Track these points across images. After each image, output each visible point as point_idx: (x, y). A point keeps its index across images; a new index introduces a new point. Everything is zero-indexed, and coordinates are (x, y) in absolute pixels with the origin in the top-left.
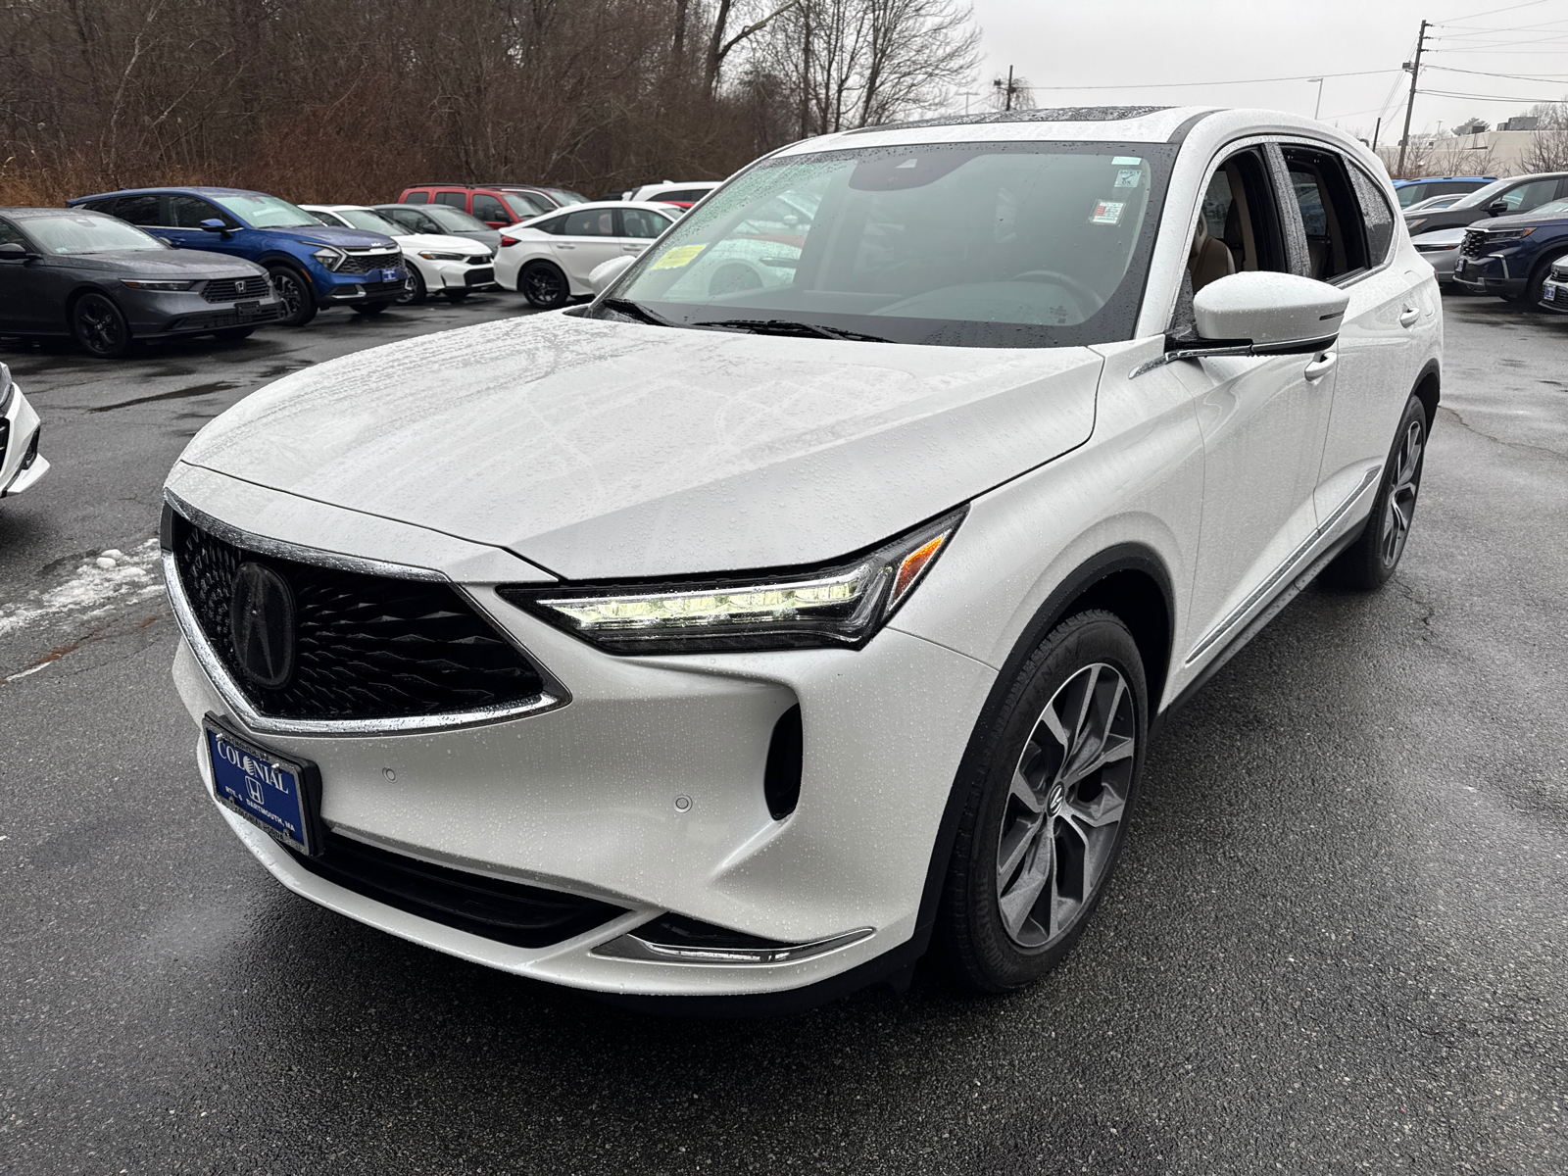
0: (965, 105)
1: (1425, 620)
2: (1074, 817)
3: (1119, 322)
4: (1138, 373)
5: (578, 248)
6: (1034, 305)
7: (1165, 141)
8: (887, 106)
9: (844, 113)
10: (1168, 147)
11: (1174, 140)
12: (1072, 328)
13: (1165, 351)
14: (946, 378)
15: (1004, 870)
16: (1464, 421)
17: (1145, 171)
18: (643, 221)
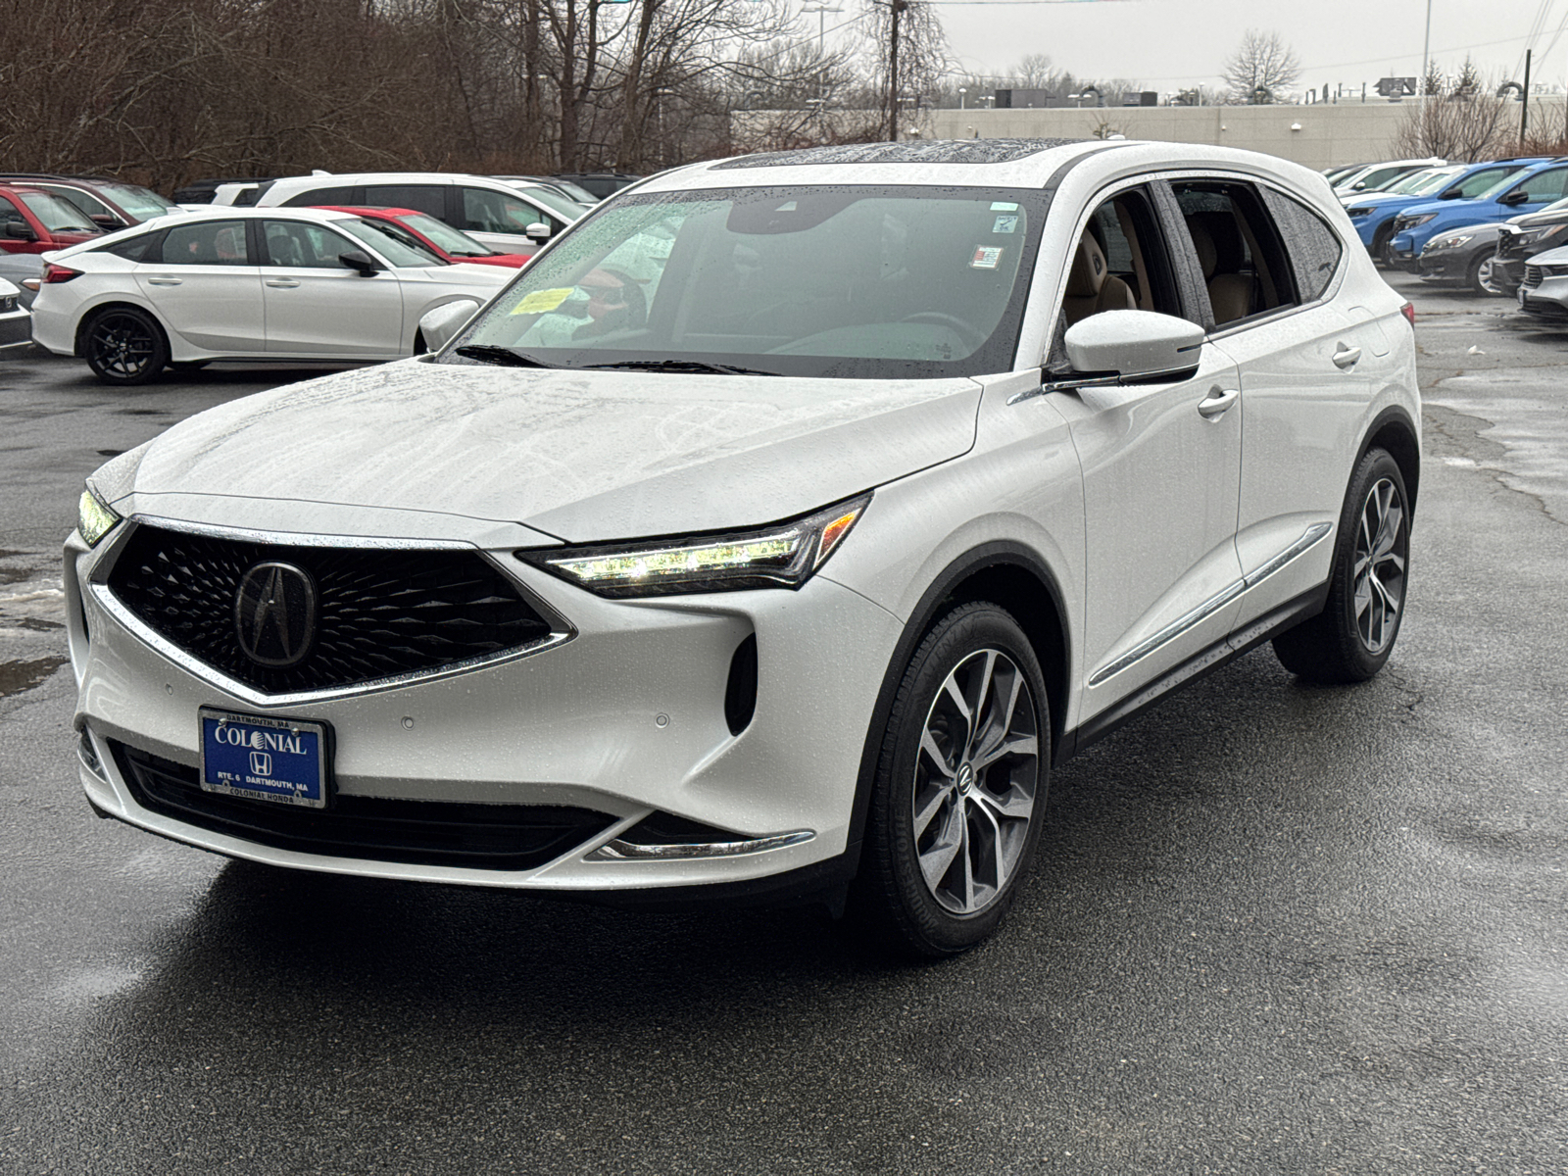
0: (819, 33)
1: (1410, 707)
2: (983, 801)
3: (998, 355)
4: (1016, 401)
5: (187, 284)
6: (922, 343)
7: (1041, 186)
8: (680, 33)
9: (602, 44)
10: (1044, 193)
11: (1050, 186)
12: (956, 363)
13: (1043, 382)
14: (846, 401)
15: (921, 823)
16: (1547, 509)
17: (1021, 218)
18: (296, 240)
